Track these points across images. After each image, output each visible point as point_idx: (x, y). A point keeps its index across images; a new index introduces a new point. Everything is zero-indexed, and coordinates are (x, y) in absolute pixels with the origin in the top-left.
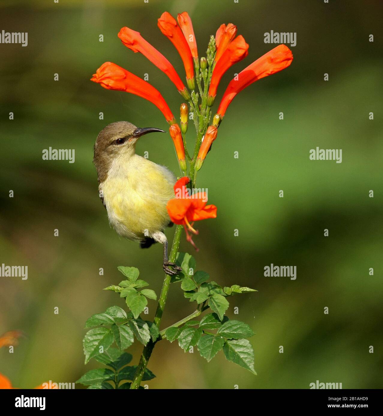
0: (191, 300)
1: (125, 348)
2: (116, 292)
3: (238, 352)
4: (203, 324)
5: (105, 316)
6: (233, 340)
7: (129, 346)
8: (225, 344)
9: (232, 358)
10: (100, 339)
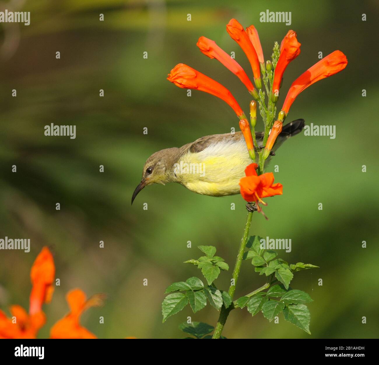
0: (260, 274)
1: (198, 310)
2: (194, 264)
3: (297, 315)
4: (270, 294)
5: (183, 284)
6: (293, 305)
7: (202, 308)
8: (285, 307)
9: (290, 319)
10: (176, 303)
